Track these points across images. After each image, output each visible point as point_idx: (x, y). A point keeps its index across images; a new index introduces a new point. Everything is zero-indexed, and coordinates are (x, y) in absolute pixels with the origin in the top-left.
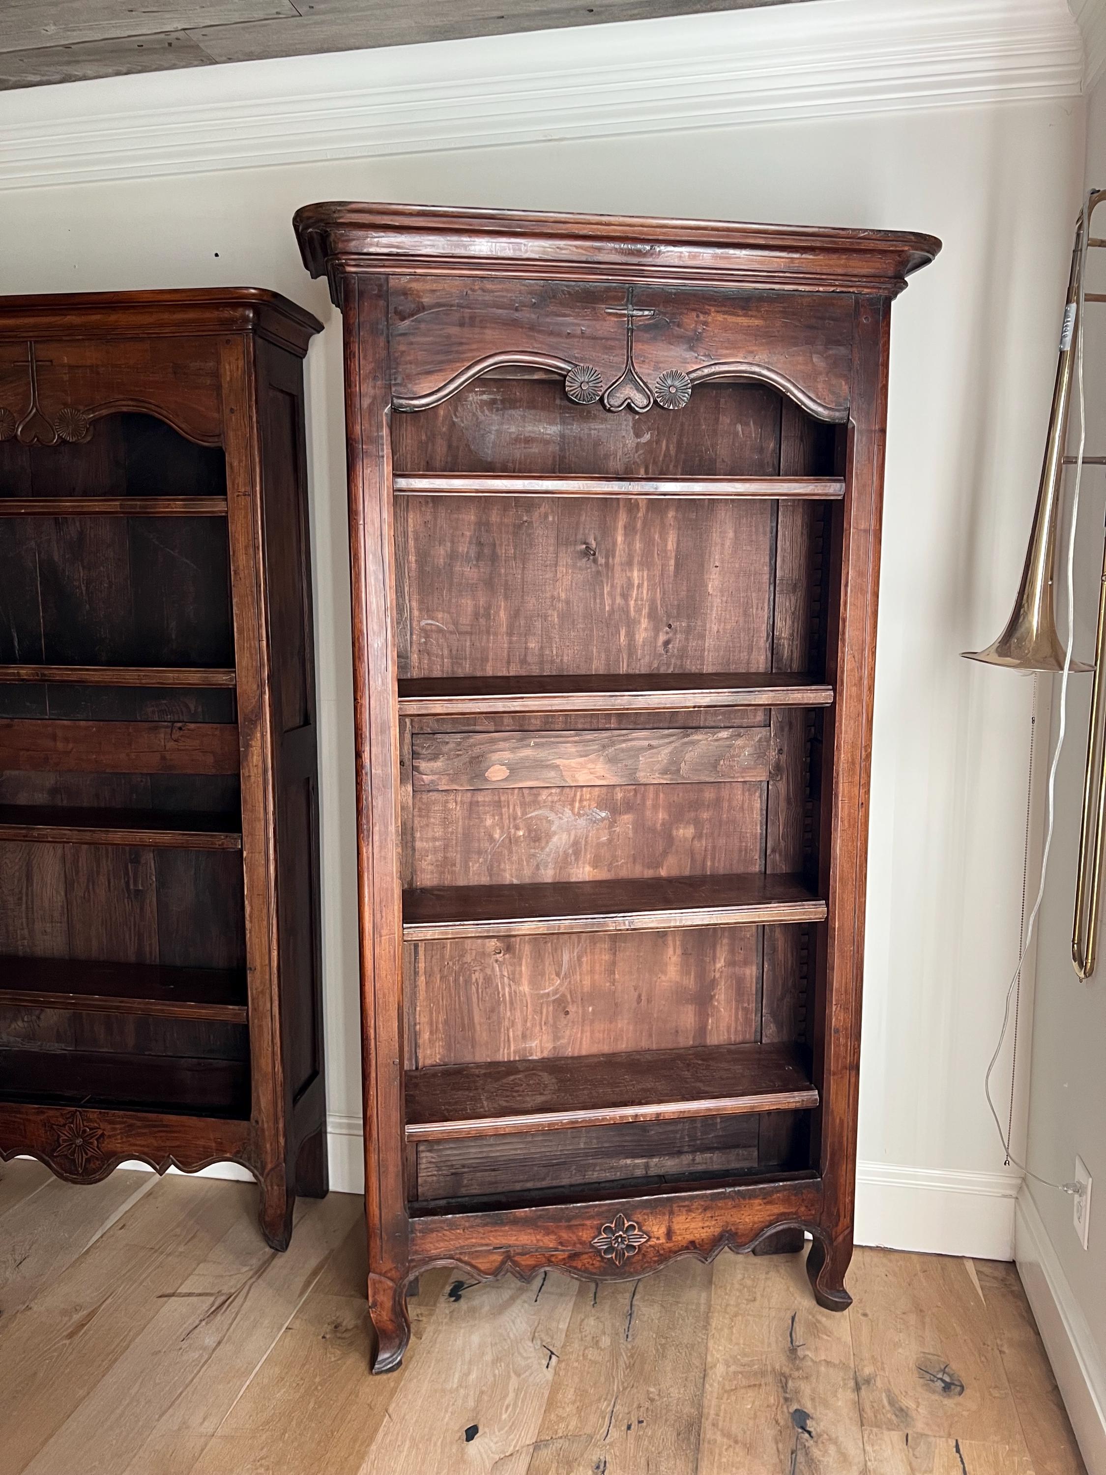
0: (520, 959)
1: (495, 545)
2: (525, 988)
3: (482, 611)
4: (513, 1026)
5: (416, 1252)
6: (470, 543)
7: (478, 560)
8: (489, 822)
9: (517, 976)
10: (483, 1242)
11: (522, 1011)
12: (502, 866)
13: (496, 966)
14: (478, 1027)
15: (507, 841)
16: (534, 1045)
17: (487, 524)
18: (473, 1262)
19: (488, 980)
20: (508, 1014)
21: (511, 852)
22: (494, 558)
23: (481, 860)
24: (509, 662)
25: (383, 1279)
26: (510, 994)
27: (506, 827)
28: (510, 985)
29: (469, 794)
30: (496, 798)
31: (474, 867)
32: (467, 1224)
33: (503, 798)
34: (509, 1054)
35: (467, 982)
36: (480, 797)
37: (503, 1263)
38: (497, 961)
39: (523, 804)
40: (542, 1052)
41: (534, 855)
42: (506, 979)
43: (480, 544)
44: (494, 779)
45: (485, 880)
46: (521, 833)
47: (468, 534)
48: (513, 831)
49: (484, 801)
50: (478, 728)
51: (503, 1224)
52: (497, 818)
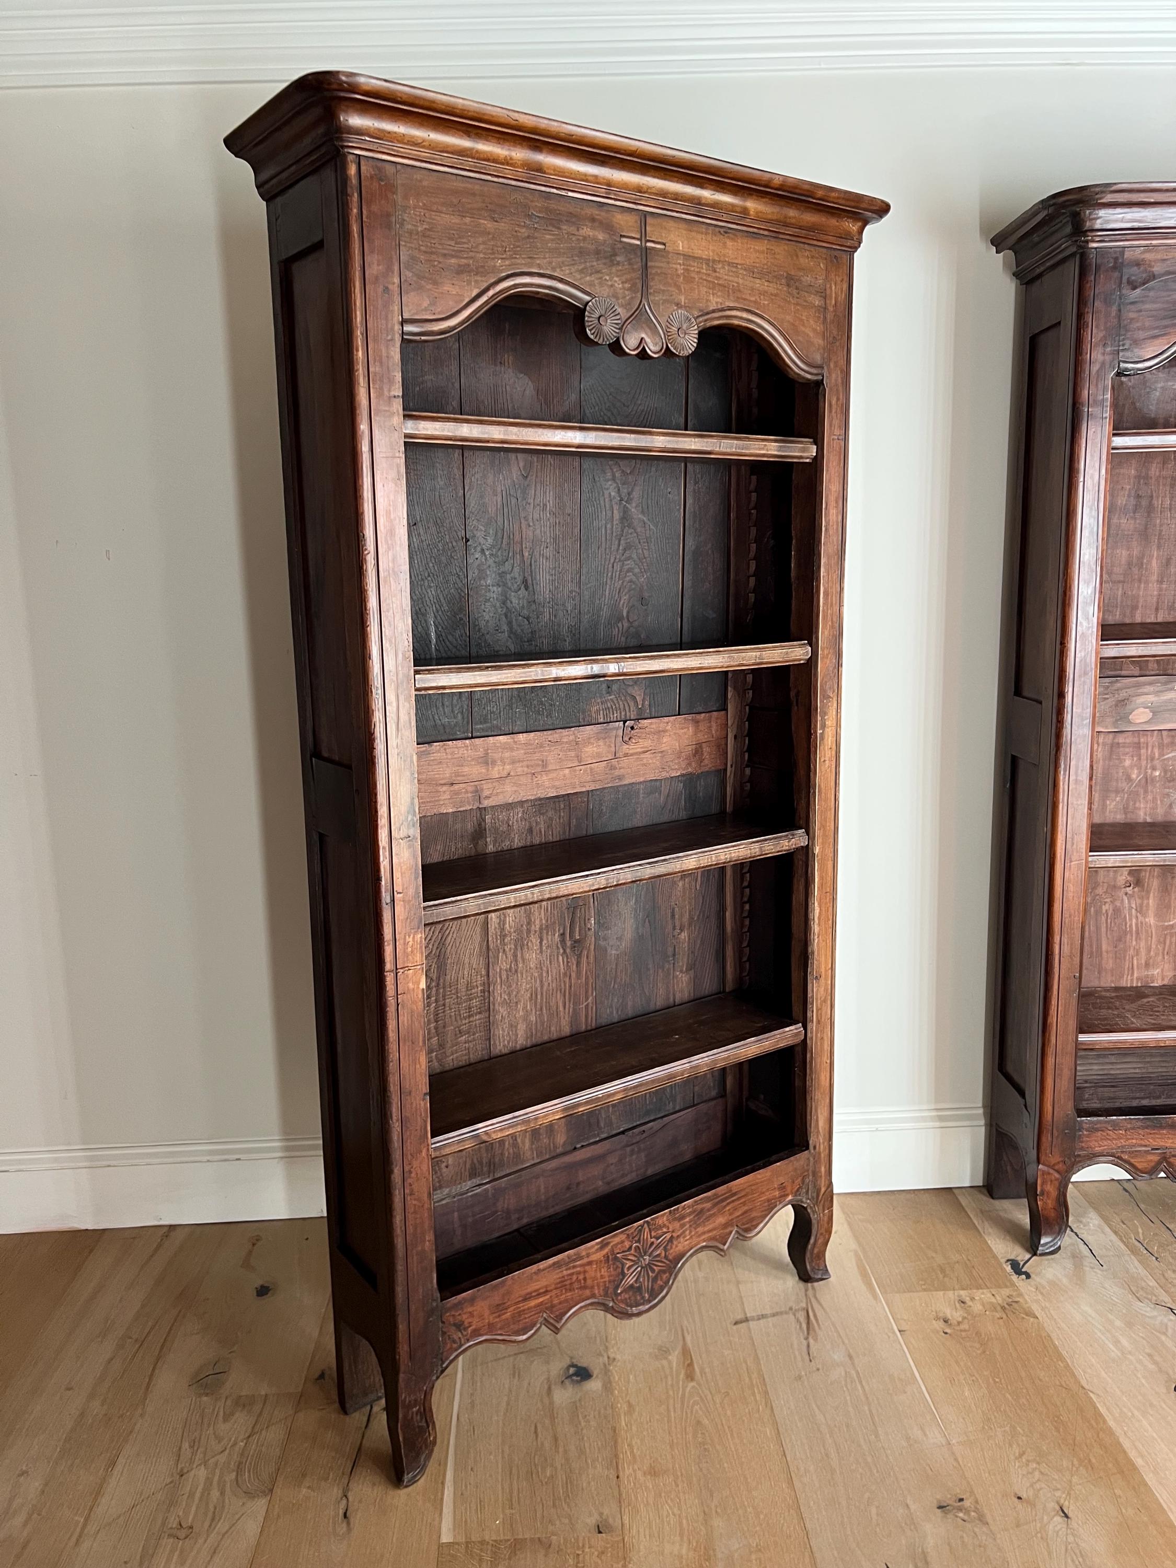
0: (1148, 892)
1: (1152, 497)
2: (1151, 920)
3: (1135, 561)
4: (1137, 955)
5: (1082, 1149)
6: (1129, 496)
8: (1127, 763)
9: (1144, 908)
10: (1143, 1143)
11: (1147, 941)
12: (1137, 805)
13: (1125, 898)
14: (1104, 954)
15: (1143, 781)
16: (1155, 973)
17: (1147, 477)
18: (1132, 1161)
19: (1117, 911)
20: (1134, 943)
21: (1146, 792)
22: (1150, 509)
23: (1118, 799)
24: (1157, 609)
25: (1051, 1171)
26: (1137, 924)
27: (1143, 768)
28: (1137, 917)
29: (1111, 736)
30: (1136, 740)
31: (1111, 805)
32: (1129, 1126)
33: (1142, 740)
34: (1132, 980)
35: (1098, 912)
36: (1121, 739)
37: (1159, 1163)
38: (1126, 894)
39: (1161, 746)
40: (1163, 980)
41: (1168, 795)
42: (1134, 911)
43: (1138, 497)
44: (1138, 721)
45: (1120, 818)
46: (1157, 773)
47: (1128, 487)
48: (1149, 771)
49: (1124, 743)
50: (1124, 673)
51: (1161, 1127)
52: (1135, 759)
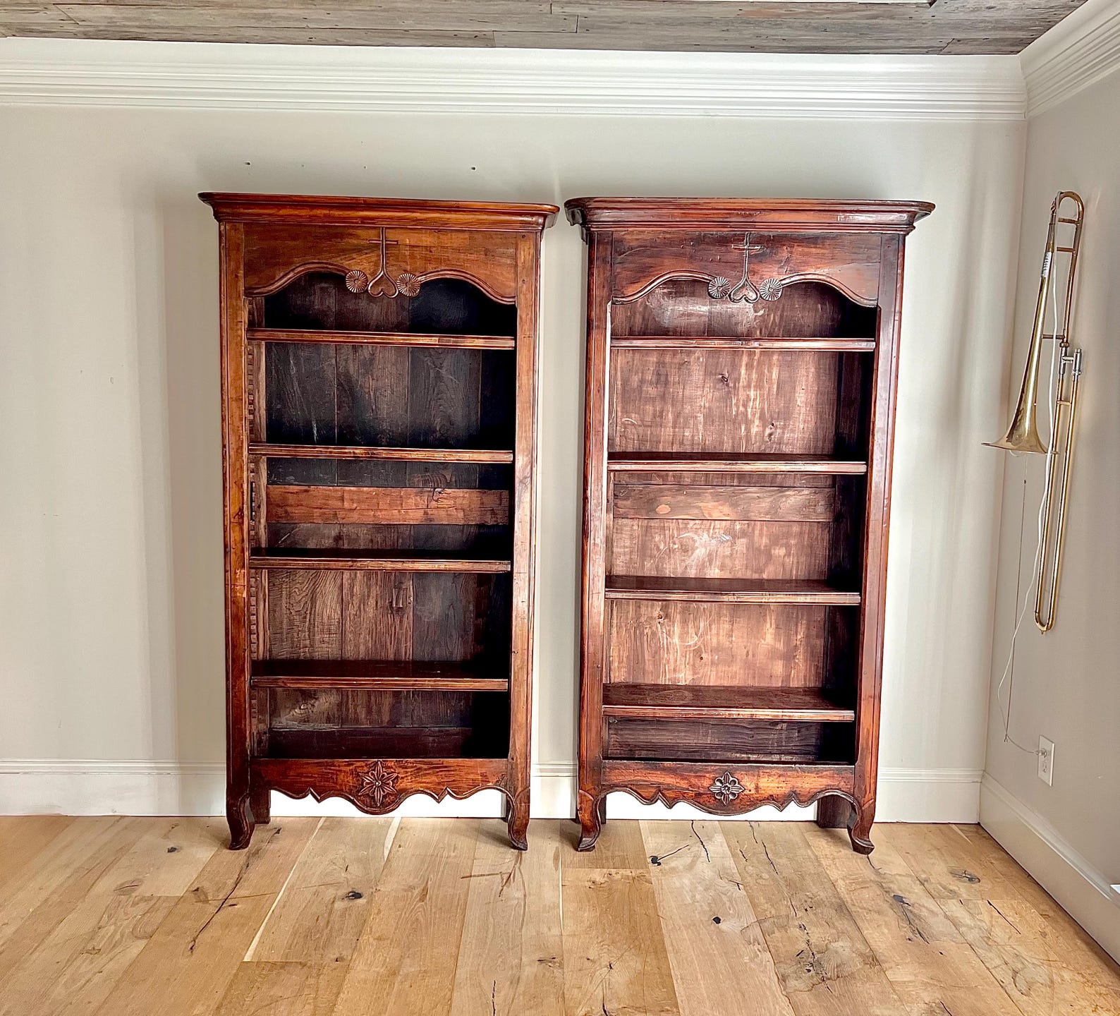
0: (674, 623)
1: (667, 375)
2: (676, 640)
3: (658, 414)
4: (668, 663)
5: (606, 780)
6: (653, 374)
7: (656, 384)
8: (657, 539)
9: (671, 633)
10: (644, 779)
11: (674, 656)
12: (664, 565)
13: (659, 625)
14: (646, 661)
15: (668, 550)
16: (681, 676)
17: (664, 363)
18: (639, 791)
19: (654, 634)
20: (666, 655)
21: (670, 557)
22: (666, 383)
23: (652, 561)
24: (672, 444)
25: (586, 794)
26: (667, 643)
27: (667, 543)
28: (667, 639)
29: (646, 521)
30: (662, 524)
31: (648, 564)
32: (636, 767)
33: (666, 525)
34: (665, 680)
35: (642, 634)
36: (652, 523)
37: (656, 793)
38: (659, 623)
39: (678, 529)
40: (685, 681)
41: (684, 560)
42: (665, 634)
43: (659, 374)
44: (661, 513)
45: (654, 574)
46: (676, 546)
47: (652, 369)
48: (671, 545)
49: (655, 526)
50: (652, 482)
51: (656, 769)
52: (662, 536)
